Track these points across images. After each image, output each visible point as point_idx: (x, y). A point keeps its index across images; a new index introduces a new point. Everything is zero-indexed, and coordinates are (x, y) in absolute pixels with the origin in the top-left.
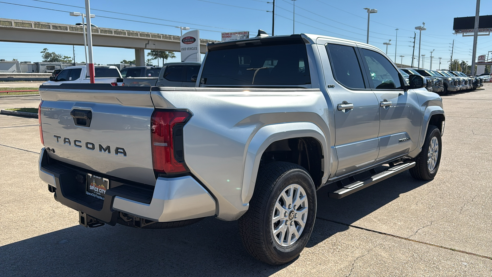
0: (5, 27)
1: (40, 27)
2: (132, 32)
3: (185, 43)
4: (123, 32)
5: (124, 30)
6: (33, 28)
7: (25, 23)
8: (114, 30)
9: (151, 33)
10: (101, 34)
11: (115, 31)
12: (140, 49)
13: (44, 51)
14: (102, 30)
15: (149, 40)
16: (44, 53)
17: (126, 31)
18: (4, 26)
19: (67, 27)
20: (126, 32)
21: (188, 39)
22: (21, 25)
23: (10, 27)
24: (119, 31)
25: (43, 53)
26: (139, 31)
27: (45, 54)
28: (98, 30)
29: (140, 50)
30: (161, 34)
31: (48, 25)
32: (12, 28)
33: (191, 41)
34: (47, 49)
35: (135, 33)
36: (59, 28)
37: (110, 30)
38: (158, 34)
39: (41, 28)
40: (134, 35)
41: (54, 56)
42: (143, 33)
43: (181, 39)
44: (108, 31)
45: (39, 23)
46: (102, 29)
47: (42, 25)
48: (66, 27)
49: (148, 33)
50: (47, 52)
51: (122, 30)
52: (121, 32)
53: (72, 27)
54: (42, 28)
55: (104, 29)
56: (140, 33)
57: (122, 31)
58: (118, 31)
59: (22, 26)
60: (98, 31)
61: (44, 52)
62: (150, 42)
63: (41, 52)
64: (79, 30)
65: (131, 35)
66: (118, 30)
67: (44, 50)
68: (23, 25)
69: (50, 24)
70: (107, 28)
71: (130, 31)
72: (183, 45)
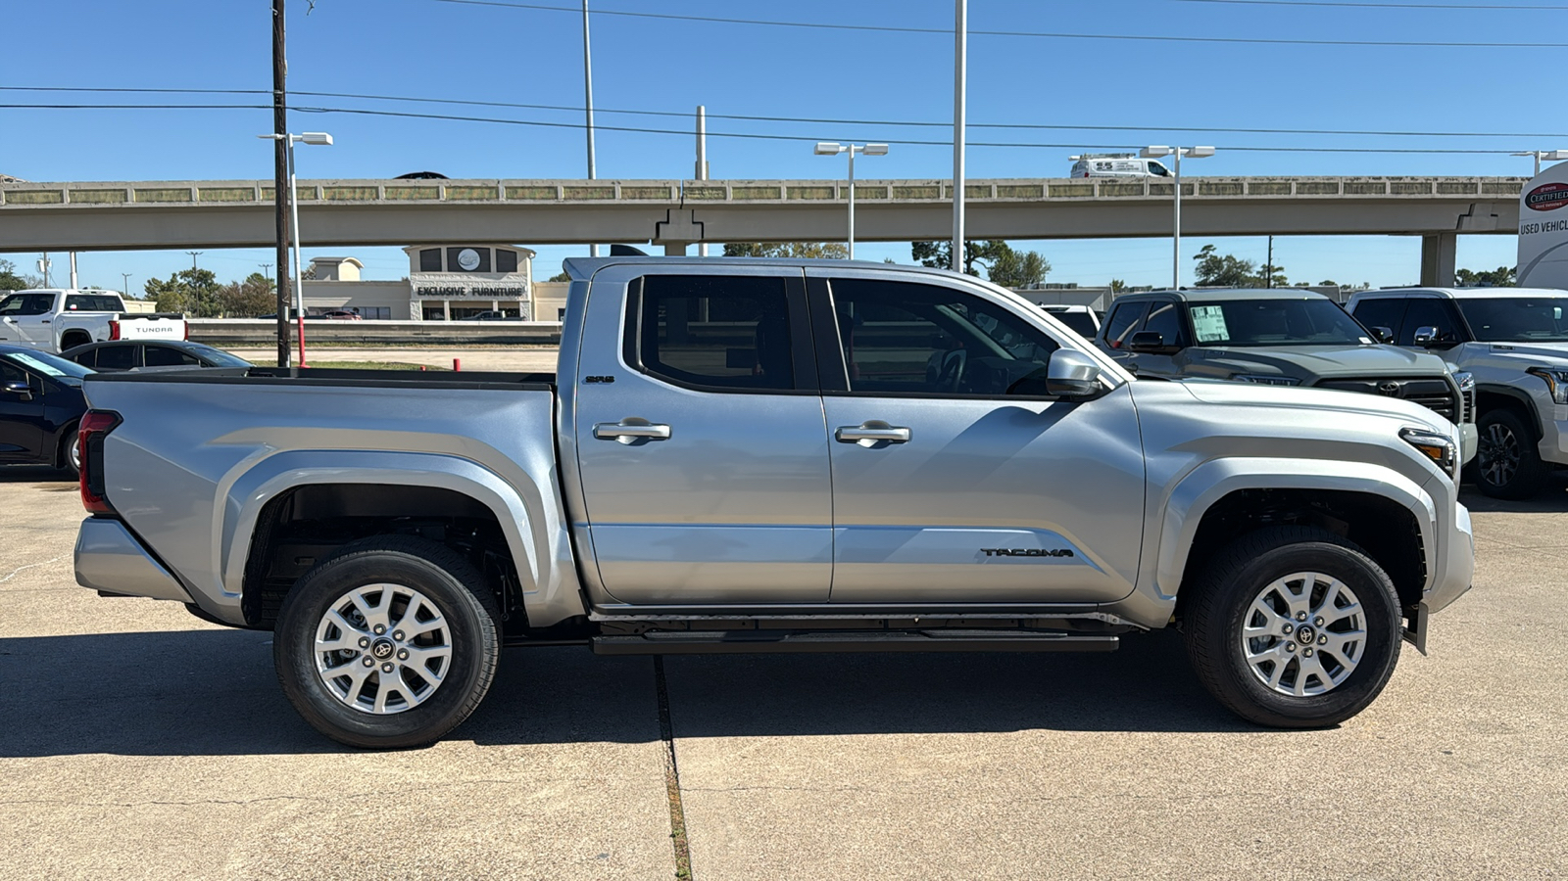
0: (1026, 200)
1: (1116, 192)
2: (1408, 181)
3: (1537, 207)
4: (1377, 185)
5: (1380, 178)
6: (1097, 196)
7: (1075, 186)
8: (1344, 181)
9: (1481, 178)
10: (1300, 196)
11: (1349, 181)
12: (1441, 234)
13: (1202, 253)
14: (1304, 184)
15: (1472, 203)
16: (1204, 260)
17: (1387, 178)
18: (1021, 200)
19: (1193, 185)
20: (1388, 183)
21: (1549, 192)
22: (1065, 191)
23: (1036, 200)
24: (1363, 181)
25: (1200, 260)
26: (1435, 175)
27: (1206, 262)
28: (1290, 184)
29: (1439, 237)
30: (1523, 179)
31: (1139, 185)
32: (1043, 202)
33: (1558, 200)
34: (1211, 246)
35: (1421, 184)
36: (1167, 191)
37: (1332, 181)
38: (1513, 179)
39: (1116, 196)
40: (1415, 191)
41: (1229, 266)
42: (1449, 181)
43: (1525, 192)
44: (1324, 183)
45: (1113, 181)
46: (1305, 181)
47: (1121, 185)
48: (1190, 185)
49: (1471, 178)
50: (1211, 256)
51: (1374, 178)
52: (1367, 183)
53: (1208, 184)
54: (1120, 195)
55: (1310, 181)
56: (1439, 181)
57: (1371, 181)
58: (1359, 181)
59: (1068, 194)
60: (1290, 189)
61: (1205, 256)
62: (1477, 208)
63: (1195, 258)
64: (1228, 192)
65: (1403, 191)
66: (1358, 179)
67: (1203, 250)
68: (1070, 190)
69: (1144, 182)
70: (1321, 175)
71: (1401, 179)
72: (1528, 216)
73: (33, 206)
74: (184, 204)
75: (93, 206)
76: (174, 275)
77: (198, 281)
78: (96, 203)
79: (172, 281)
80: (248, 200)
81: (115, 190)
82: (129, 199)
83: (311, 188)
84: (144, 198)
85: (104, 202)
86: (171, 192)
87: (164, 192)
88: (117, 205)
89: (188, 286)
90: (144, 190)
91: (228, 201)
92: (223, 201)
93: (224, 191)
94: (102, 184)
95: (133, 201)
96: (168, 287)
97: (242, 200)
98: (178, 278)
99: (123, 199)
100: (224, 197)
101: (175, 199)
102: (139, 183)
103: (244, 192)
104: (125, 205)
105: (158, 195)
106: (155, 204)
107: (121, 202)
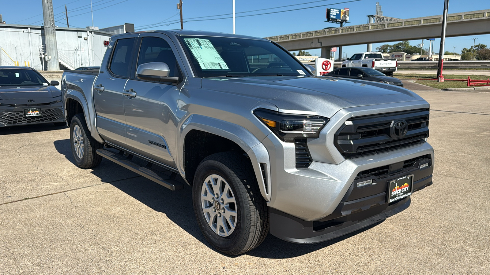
73: (394, 28)
74: (438, 23)
75: (411, 26)
76: (472, 47)
77: (480, 48)
78: (411, 25)
79: (471, 49)
80: (459, 20)
81: (417, 20)
82: (421, 23)
83: (482, 13)
84: (425, 22)
85: (413, 24)
86: (434, 19)
87: (432, 20)
88: (417, 25)
89: (477, 50)
90: (426, 20)
91: (452, 20)
92: (450, 21)
93: (451, 17)
94: (414, 19)
95: (422, 23)
96: (469, 51)
97: (457, 20)
98: (473, 48)
99: (419, 23)
100: (451, 20)
101: (435, 22)
102: (425, 18)
103: (458, 17)
104: (420, 25)
105: (430, 21)
106: (429, 24)
107: (419, 24)
